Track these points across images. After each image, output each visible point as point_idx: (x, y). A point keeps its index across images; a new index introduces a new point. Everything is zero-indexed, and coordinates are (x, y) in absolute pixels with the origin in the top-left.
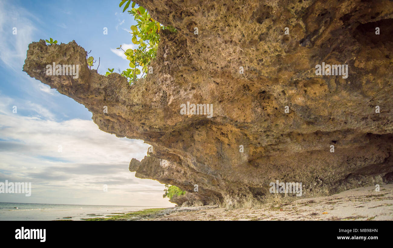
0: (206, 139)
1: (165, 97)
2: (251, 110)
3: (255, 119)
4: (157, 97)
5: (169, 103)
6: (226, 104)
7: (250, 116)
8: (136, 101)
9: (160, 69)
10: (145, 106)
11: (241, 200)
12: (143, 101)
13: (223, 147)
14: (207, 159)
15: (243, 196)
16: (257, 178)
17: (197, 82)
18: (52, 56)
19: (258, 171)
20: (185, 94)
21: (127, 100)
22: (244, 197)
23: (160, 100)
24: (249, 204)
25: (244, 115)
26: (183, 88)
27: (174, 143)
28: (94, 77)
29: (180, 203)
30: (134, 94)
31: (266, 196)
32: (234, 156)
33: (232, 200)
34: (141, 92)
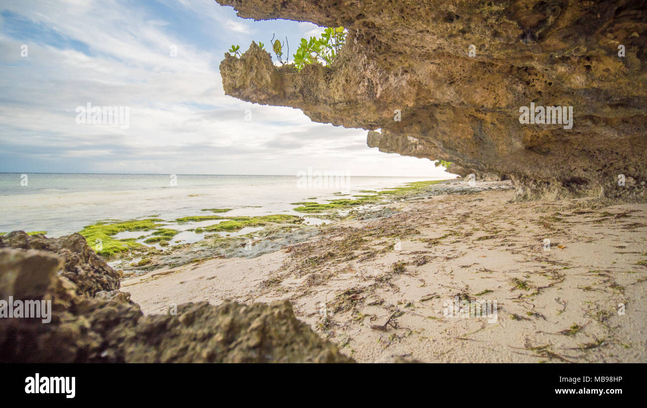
0: (454, 118)
1: (371, 87)
2: (505, 88)
3: (513, 102)
4: (362, 88)
5: (378, 96)
6: (461, 85)
7: (505, 97)
8: (337, 98)
9: (358, 49)
10: (349, 102)
11: (540, 189)
12: (345, 96)
13: (483, 128)
14: (460, 143)
15: (542, 184)
16: (548, 169)
17: (408, 65)
18: (242, 77)
19: (548, 159)
20: (396, 81)
21: (328, 98)
22: (546, 184)
23: (367, 92)
24: (552, 196)
25: (494, 97)
26: (392, 72)
27: (406, 126)
28: (287, 80)
29: (464, 174)
30: (333, 90)
31: (588, 186)
32: (501, 140)
33: (523, 188)
34: (341, 85)
